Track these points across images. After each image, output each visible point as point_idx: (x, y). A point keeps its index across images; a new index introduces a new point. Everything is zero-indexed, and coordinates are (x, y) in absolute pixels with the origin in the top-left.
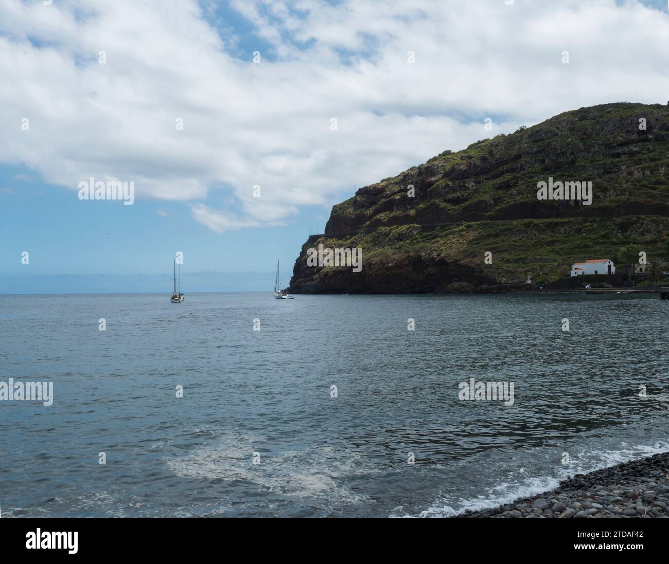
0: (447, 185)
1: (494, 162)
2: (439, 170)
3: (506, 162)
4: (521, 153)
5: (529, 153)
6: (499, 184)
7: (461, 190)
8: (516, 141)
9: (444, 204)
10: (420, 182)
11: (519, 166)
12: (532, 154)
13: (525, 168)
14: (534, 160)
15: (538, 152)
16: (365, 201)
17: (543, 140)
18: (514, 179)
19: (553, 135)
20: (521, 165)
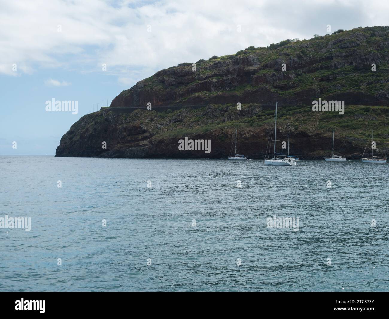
0: (274, 75)
1: (308, 60)
2: (255, 61)
3: (319, 61)
4: (333, 56)
5: (339, 56)
6: (321, 77)
7: (284, 79)
8: (322, 46)
9: (274, 90)
10: (238, 69)
11: (333, 65)
12: (341, 57)
13: (339, 67)
14: (344, 62)
15: (346, 56)
16: (174, 81)
17: (348, 47)
18: (333, 74)
19: (356, 44)
20: (335, 65)
